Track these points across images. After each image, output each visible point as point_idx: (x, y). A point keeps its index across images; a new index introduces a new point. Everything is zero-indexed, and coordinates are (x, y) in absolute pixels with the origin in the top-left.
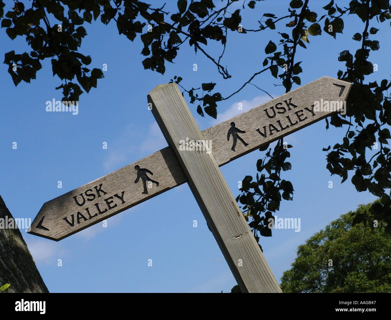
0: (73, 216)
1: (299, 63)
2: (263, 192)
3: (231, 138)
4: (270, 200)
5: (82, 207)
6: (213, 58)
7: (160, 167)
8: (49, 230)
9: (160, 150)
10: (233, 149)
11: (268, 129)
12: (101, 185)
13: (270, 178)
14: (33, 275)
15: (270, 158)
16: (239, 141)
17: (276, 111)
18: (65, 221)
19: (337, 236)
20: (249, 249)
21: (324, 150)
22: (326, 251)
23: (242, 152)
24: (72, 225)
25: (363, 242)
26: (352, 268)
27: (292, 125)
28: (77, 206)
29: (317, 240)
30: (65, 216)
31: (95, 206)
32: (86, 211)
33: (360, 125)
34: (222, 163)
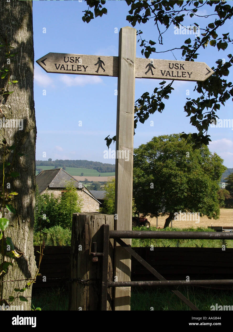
0: (60, 65)
1: (198, 54)
2: (151, 103)
3: (148, 68)
4: (152, 107)
5: (66, 63)
6: (160, 31)
7: (110, 64)
8: (46, 65)
9: (113, 57)
10: (146, 73)
11: (166, 73)
12: (79, 58)
13: (157, 98)
14: (30, 83)
15: (162, 89)
16: (150, 71)
17: (174, 66)
18: (55, 65)
19: (173, 141)
20: (129, 121)
21: (187, 99)
22: (165, 145)
23: (149, 76)
24: (57, 69)
25: (182, 149)
26: (171, 158)
27: (178, 76)
28: (64, 61)
29: (163, 138)
30: (56, 63)
31: (72, 66)
32: (66, 66)
33: (209, 97)
34: (138, 77)
